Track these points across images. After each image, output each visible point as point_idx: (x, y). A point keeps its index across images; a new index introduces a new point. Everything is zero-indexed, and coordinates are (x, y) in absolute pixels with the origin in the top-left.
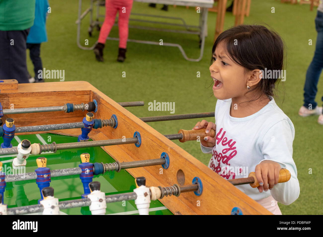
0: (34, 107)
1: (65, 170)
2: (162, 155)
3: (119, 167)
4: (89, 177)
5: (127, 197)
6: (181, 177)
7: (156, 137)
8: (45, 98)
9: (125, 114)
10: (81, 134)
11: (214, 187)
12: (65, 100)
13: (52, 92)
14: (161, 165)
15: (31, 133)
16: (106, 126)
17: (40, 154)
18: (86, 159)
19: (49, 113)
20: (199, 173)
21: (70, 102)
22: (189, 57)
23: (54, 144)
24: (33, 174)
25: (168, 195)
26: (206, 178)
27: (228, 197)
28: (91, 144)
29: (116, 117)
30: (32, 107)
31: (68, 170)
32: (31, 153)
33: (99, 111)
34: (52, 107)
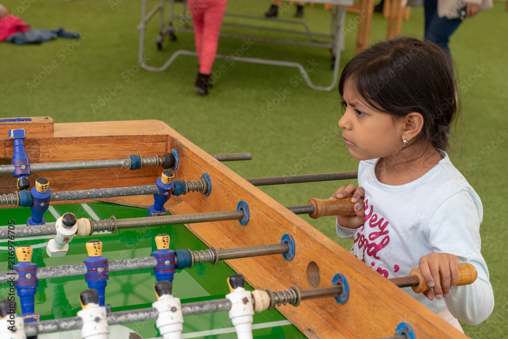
0: (79, 160)
1: (131, 261)
2: (283, 239)
3: (215, 257)
4: (169, 272)
5: (215, 305)
6: (313, 274)
7: (274, 210)
8: (96, 146)
9: (224, 173)
10: (153, 204)
11: (368, 290)
12: (127, 150)
13: (107, 136)
14: (281, 254)
15: (73, 202)
16: (193, 191)
17: (90, 234)
18: (164, 243)
19: (102, 170)
20: (342, 267)
21: (135, 153)
22: (315, 83)
23: (112, 219)
24: (81, 266)
25: (282, 304)
26: (355, 276)
27: (390, 306)
28: (171, 220)
29: (208, 177)
30: (76, 160)
31: (136, 262)
32: (76, 233)
33: (181, 167)
34: (107, 161)
